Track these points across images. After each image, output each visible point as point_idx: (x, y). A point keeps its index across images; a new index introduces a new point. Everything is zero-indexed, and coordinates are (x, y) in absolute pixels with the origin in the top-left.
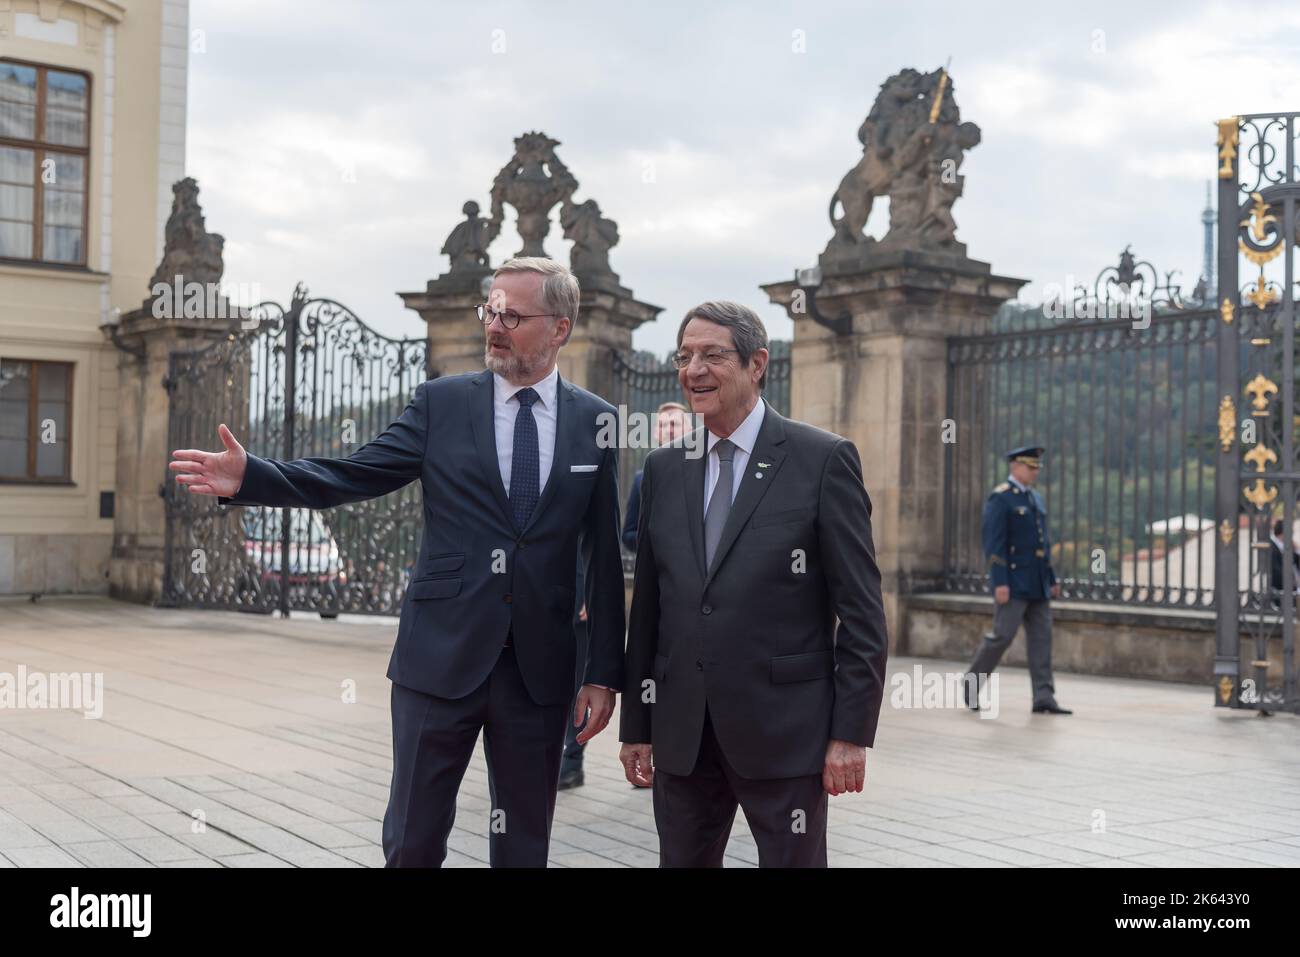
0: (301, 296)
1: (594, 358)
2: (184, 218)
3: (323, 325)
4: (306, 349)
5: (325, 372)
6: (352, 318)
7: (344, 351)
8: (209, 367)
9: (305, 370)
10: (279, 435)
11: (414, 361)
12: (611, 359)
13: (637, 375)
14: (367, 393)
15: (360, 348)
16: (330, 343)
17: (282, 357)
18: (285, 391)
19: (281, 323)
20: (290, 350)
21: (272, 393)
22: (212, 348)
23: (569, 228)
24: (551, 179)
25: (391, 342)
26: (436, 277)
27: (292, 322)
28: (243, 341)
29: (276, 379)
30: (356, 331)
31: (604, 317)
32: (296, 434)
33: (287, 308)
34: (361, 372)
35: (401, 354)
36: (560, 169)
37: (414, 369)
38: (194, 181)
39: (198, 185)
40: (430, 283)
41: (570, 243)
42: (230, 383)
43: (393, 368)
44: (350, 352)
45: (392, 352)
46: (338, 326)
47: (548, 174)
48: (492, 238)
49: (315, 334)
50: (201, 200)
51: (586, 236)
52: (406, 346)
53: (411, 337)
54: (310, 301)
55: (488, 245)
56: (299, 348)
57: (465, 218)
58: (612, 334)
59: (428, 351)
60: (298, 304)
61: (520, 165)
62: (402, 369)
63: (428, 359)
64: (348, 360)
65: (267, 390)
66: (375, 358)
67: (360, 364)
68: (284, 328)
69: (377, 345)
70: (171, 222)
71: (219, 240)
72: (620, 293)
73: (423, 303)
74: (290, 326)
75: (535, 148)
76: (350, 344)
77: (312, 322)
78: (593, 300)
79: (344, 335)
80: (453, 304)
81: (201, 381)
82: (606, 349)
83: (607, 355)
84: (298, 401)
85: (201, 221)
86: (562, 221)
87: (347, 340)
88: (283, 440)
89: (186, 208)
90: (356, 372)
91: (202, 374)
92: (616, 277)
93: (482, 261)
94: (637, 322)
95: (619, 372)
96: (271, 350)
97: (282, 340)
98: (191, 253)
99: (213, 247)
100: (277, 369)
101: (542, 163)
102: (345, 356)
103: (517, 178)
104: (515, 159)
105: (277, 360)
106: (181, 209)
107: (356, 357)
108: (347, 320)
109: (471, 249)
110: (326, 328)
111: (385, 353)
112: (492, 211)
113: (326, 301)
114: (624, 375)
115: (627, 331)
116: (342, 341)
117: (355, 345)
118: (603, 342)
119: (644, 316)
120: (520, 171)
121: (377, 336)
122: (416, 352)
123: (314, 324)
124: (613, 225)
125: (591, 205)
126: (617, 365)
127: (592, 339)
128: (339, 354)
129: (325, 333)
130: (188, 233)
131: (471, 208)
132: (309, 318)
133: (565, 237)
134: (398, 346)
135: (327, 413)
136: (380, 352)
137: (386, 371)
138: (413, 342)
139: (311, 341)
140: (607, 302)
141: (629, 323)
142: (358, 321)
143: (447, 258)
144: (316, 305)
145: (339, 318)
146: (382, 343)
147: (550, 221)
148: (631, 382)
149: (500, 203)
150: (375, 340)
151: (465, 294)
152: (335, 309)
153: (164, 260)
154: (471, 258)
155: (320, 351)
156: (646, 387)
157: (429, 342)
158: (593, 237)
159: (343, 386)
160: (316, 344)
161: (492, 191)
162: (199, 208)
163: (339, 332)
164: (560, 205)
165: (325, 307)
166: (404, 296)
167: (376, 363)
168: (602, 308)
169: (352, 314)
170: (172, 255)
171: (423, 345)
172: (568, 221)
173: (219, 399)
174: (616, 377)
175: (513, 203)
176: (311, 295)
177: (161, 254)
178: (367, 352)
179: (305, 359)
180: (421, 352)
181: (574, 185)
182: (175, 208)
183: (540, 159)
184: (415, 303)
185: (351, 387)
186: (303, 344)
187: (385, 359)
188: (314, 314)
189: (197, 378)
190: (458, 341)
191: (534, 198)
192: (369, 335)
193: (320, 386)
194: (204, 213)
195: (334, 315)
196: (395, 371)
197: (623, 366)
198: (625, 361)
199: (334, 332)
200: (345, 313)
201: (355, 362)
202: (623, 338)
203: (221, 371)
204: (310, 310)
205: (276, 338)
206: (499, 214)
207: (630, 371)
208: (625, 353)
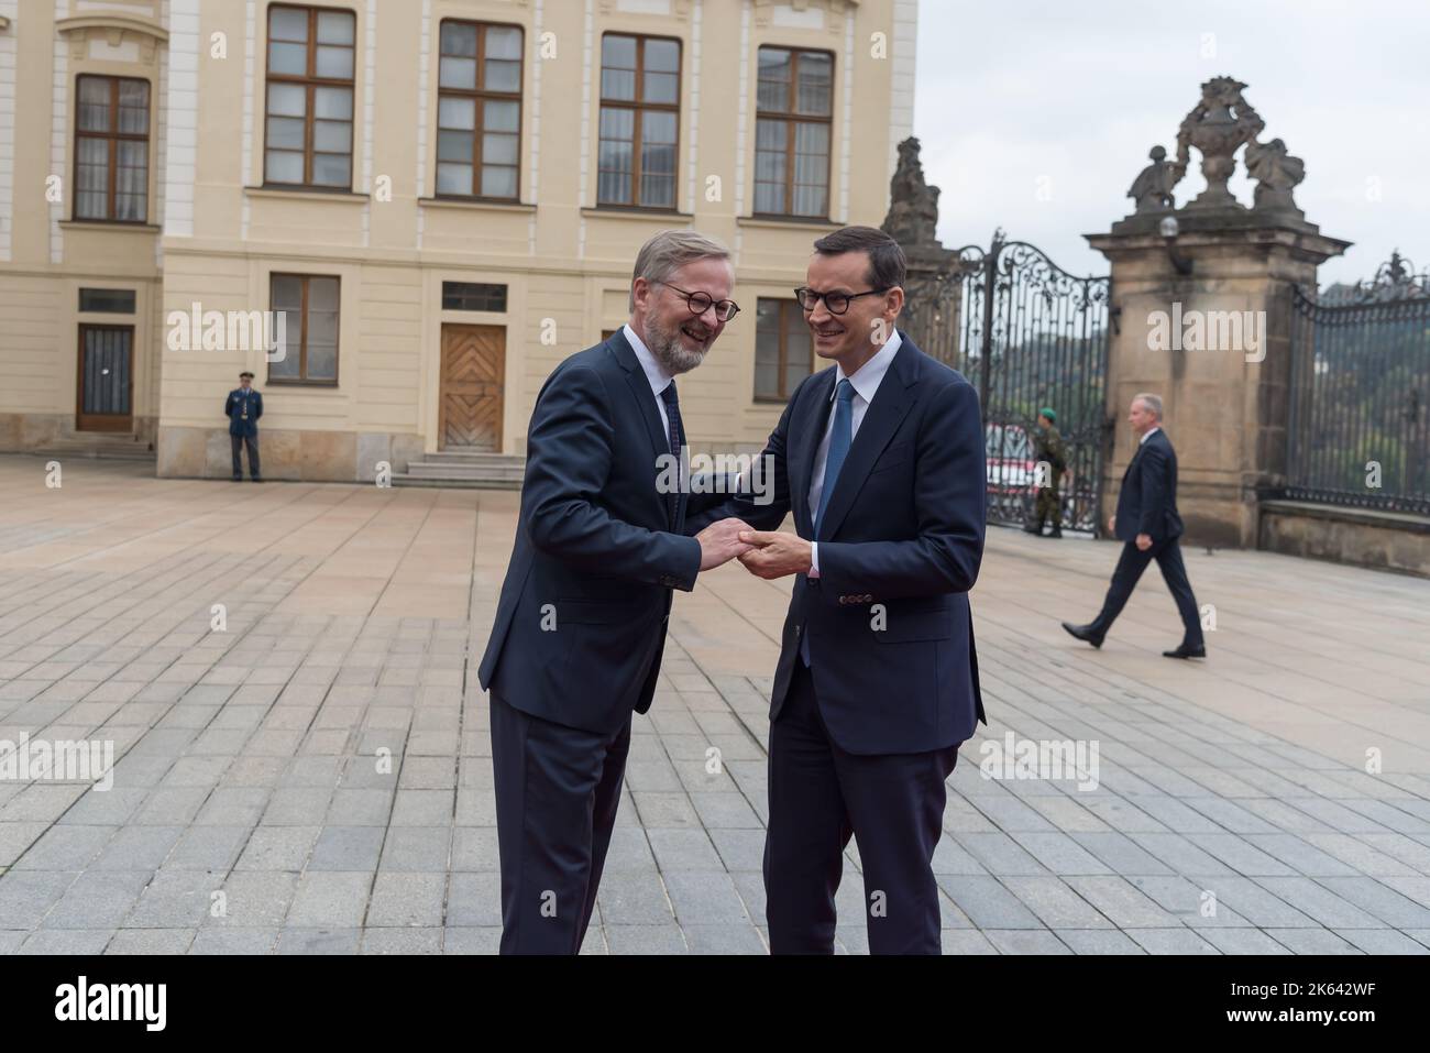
0: (999, 240)
1: (1273, 292)
2: (906, 173)
3: (1017, 265)
4: (1003, 287)
5: (1019, 308)
6: (1043, 259)
7: (1036, 289)
8: (921, 304)
9: (1001, 305)
10: (978, 363)
11: (1097, 298)
12: (1292, 294)
13: (1318, 308)
14: (1054, 326)
15: (1050, 286)
16: (1023, 282)
17: (982, 296)
18: (984, 324)
19: (982, 266)
20: (988, 289)
21: (972, 327)
22: (923, 287)
23: (1252, 168)
24: (1236, 121)
25: (1077, 280)
26: (1120, 218)
27: (990, 263)
28: (949, 281)
29: (976, 315)
30: (1045, 271)
31: (1285, 253)
32: (992, 363)
33: (987, 250)
34: (1050, 308)
35: (1086, 290)
36: (1246, 111)
37: (1097, 305)
38: (916, 140)
39: (919, 143)
40: (1115, 225)
41: (1254, 183)
42: (938, 318)
43: (1078, 304)
44: (1040, 289)
45: (1078, 290)
46: (1030, 267)
47: (1235, 116)
48: (1177, 181)
49: (1010, 274)
50: (922, 157)
51: (1270, 175)
52: (1090, 283)
53: (1096, 274)
54: (1008, 244)
55: (1172, 188)
56: (996, 287)
57: (1151, 162)
58: (1294, 269)
59: (1110, 288)
60: (997, 247)
61: (1207, 110)
62: (1086, 305)
63: (1110, 296)
64: (1039, 297)
65: (969, 324)
66: (1063, 295)
67: (1049, 301)
68: (984, 270)
69: (1064, 283)
70: (896, 177)
71: (935, 192)
72: (1304, 229)
73: (1107, 244)
74: (989, 267)
75: (1222, 92)
76: (1040, 282)
77: (1008, 263)
78: (1273, 236)
79: (1036, 274)
80: (1134, 244)
81: (915, 316)
82: (1286, 284)
83: (1288, 289)
84: (994, 334)
85: (920, 176)
86: (1246, 161)
87: (1038, 279)
88: (980, 369)
89: (908, 164)
90: (1046, 307)
91: (916, 310)
92: (1302, 213)
93: (1167, 203)
94: (1323, 257)
95: (1299, 306)
96: (973, 288)
97: (982, 279)
98: (911, 204)
99: (929, 197)
100: (977, 305)
101: (1228, 106)
102: (1036, 293)
103: (1203, 122)
104: (1201, 105)
105: (977, 298)
106: (904, 166)
107: (1046, 294)
108: (1039, 260)
109: (1157, 189)
110: (1020, 269)
111: (1072, 290)
112: (1178, 155)
113: (1021, 244)
114: (1305, 308)
115: (1311, 266)
116: (1033, 280)
117: (1045, 283)
118: (1283, 277)
119: (1329, 250)
120: (1207, 115)
121: (1065, 275)
122: (1099, 288)
123: (1010, 264)
124: (1300, 163)
125: (1278, 145)
126: (1298, 300)
127: (1271, 276)
128: (1031, 291)
129: (1020, 272)
130: (908, 186)
131: (1158, 153)
132: (1006, 259)
133: (1249, 177)
134: (1083, 284)
135: (1019, 342)
136: (1067, 290)
137: (1072, 306)
138: (1097, 280)
139: (1007, 280)
140: (1289, 239)
141: (1314, 258)
142: (1049, 262)
143: (1132, 201)
144: (1011, 248)
145: (1032, 259)
146: (1069, 281)
147: (1236, 161)
148: (1311, 315)
149: (1187, 147)
150: (1062, 279)
151: (1145, 235)
152: (1028, 250)
153: (891, 210)
154: (1155, 201)
155: (1015, 289)
156: (1325, 321)
157: (1112, 280)
158: (1277, 175)
159: (1033, 321)
160: (1012, 283)
161: (1179, 136)
162: (918, 164)
163: (1031, 271)
164: (1245, 146)
165: (1020, 249)
166: (1089, 238)
167: (1063, 300)
168: (1283, 245)
169: (1043, 255)
170: (896, 206)
171: (1106, 282)
172: (1253, 161)
173: (928, 331)
174: (1297, 312)
175: (1198, 146)
176: (1008, 239)
177: (888, 205)
178: (1056, 289)
179: (1001, 297)
180: (1104, 289)
181: (1260, 125)
182: (900, 165)
183: (1226, 101)
184: (1100, 244)
185: (1040, 321)
186: (1000, 282)
187: (1071, 297)
188: (1010, 256)
189: (911, 314)
190: (1140, 279)
191: (1219, 140)
192: (1058, 274)
193: (1013, 321)
194: (923, 168)
195: (1028, 256)
196: (1080, 307)
197: (1304, 300)
198: (1306, 295)
199: (1026, 271)
200: (1037, 255)
201: (1045, 299)
202: (1306, 273)
203: (930, 307)
204: (1007, 252)
205: (977, 277)
206: (1184, 157)
207: (1311, 306)
208: (1305, 287)
